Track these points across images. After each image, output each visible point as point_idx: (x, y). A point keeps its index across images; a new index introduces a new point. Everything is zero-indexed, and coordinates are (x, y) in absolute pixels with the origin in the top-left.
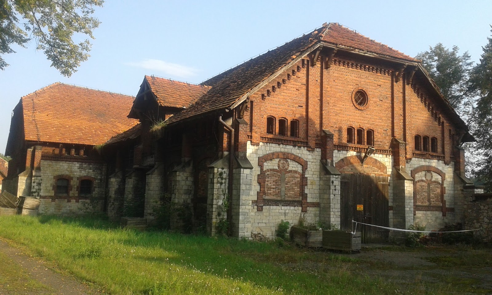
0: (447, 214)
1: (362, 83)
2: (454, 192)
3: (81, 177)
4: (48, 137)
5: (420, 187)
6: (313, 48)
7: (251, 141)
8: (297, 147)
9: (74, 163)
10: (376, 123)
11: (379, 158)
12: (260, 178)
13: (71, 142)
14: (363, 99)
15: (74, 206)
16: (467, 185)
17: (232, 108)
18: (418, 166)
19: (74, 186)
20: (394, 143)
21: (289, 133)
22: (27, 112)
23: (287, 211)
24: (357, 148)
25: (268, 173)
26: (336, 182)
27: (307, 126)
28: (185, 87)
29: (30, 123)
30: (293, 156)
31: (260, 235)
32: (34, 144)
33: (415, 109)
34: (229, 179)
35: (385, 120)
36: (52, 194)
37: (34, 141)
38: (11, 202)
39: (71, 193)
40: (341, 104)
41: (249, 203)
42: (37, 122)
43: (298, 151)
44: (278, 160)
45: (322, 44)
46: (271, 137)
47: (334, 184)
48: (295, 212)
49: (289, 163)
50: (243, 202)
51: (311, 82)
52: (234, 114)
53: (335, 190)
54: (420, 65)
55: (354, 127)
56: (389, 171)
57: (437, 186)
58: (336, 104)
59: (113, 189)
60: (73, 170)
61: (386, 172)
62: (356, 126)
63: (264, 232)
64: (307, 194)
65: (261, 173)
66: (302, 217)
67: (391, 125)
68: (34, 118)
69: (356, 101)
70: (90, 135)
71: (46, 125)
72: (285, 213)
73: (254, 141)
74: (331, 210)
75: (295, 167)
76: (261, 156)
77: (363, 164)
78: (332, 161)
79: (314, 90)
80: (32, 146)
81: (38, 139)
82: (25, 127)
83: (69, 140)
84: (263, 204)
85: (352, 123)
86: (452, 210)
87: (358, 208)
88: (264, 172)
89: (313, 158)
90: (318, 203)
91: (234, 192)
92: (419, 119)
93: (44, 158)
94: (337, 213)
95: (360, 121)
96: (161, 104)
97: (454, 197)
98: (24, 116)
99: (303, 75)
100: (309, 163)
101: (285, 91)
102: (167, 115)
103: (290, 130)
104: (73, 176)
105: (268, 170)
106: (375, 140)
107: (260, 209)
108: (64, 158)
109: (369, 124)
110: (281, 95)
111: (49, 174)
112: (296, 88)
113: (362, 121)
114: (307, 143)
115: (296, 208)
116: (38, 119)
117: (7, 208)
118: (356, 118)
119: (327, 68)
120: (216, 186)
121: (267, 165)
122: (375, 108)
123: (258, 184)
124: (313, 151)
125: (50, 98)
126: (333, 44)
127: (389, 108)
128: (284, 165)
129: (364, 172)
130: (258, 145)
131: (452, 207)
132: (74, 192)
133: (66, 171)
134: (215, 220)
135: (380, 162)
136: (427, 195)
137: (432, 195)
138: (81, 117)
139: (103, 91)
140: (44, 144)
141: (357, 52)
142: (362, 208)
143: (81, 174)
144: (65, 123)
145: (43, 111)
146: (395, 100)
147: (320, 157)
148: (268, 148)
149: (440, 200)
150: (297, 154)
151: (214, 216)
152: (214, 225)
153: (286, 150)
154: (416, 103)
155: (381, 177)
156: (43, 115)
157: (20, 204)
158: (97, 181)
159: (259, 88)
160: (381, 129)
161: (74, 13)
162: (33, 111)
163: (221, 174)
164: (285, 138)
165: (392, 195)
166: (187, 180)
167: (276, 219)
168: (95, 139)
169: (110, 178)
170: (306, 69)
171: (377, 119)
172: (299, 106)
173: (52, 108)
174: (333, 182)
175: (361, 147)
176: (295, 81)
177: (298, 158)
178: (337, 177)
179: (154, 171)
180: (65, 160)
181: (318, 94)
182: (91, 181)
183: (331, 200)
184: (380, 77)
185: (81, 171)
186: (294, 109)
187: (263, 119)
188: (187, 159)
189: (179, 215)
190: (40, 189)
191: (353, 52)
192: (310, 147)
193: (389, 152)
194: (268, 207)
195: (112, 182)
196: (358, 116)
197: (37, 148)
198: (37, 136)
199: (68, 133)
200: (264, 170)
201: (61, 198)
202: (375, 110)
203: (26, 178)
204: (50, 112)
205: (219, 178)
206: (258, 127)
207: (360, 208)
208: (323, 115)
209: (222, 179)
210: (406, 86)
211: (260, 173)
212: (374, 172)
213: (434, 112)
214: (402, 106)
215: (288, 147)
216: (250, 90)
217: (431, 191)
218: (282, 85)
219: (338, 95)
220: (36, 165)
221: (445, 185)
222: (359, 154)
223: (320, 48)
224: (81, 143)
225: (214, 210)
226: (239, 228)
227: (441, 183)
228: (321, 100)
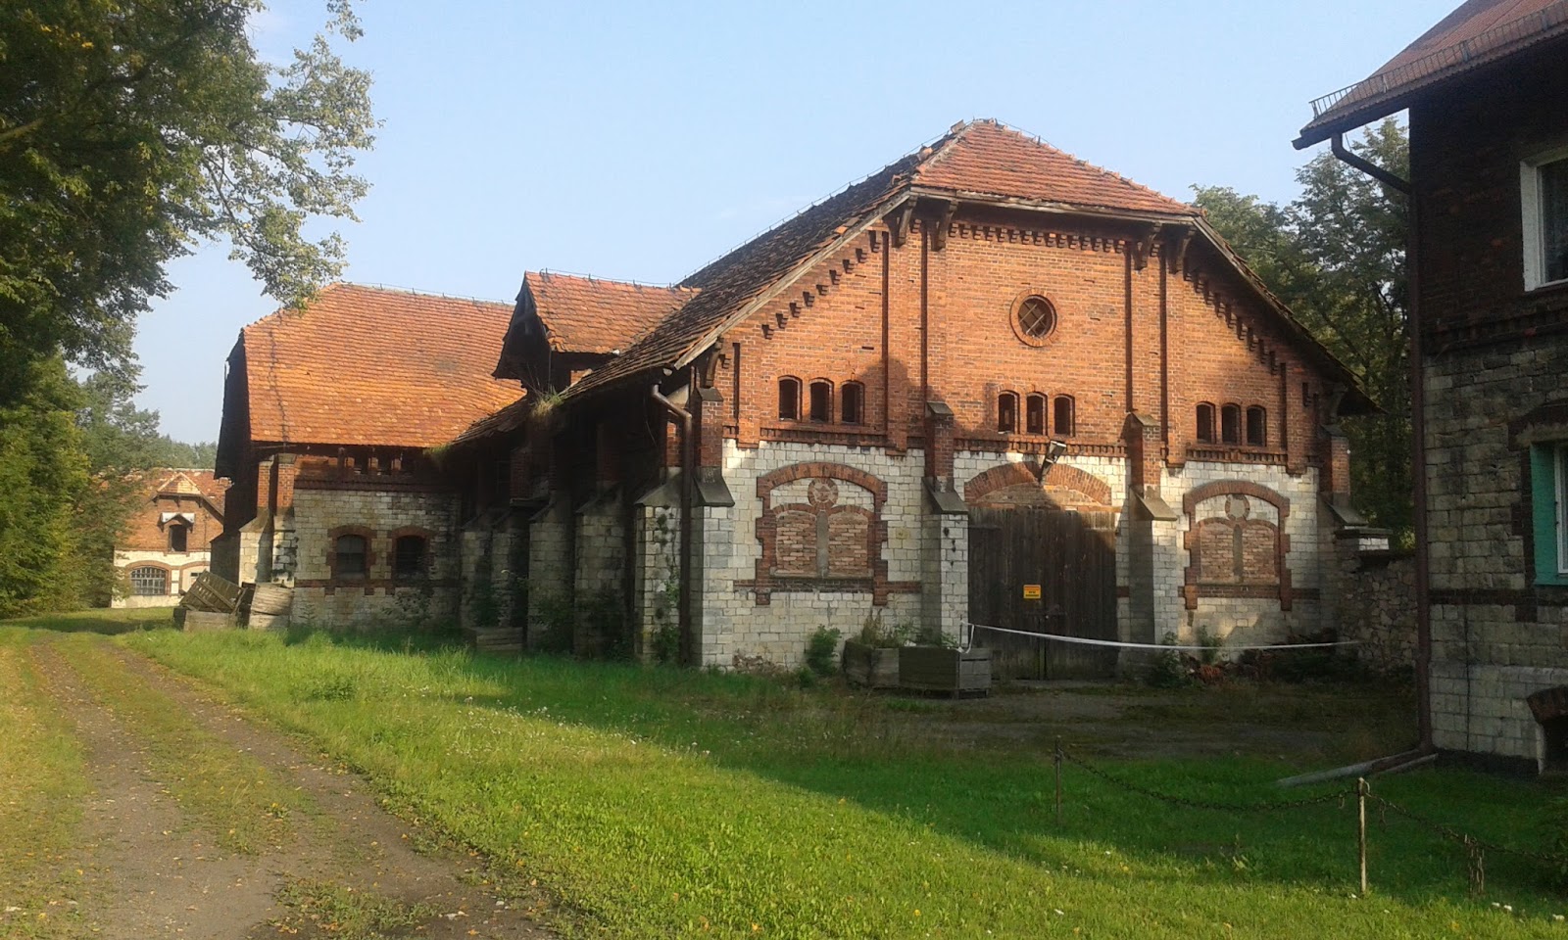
0: (1294, 606)
1: (1041, 277)
2: (1318, 547)
3: (397, 529)
4: (309, 430)
5: (1210, 536)
6: (892, 205)
7: (737, 440)
8: (859, 448)
9: (378, 495)
10: (1081, 379)
11: (1090, 467)
12: (761, 528)
13: (366, 442)
14: (1044, 320)
15: (380, 602)
16: (1346, 528)
17: (678, 366)
18: (1206, 482)
19: (381, 552)
20: (1133, 425)
21: (838, 416)
22: (255, 368)
23: (834, 605)
24: (1026, 443)
25: (784, 514)
26: (957, 531)
27: (886, 395)
28: (626, 294)
29: (263, 397)
30: (848, 472)
31: (761, 662)
32: (274, 450)
33: (1196, 334)
34: (682, 531)
35: (1106, 369)
36: (326, 574)
37: (274, 443)
38: (221, 597)
39: (374, 571)
40: (979, 336)
41: (727, 587)
42: (280, 394)
43: (862, 458)
44: (808, 482)
45: (915, 192)
46: (787, 427)
47: (951, 537)
48: (855, 605)
49: (837, 490)
50: (712, 584)
51: (893, 286)
52: (693, 376)
53: (954, 550)
54: (1201, 222)
55: (1016, 391)
56: (1119, 498)
57: (1265, 532)
58: (966, 335)
59: (472, 559)
60: (376, 512)
61: (1110, 500)
62: (1022, 387)
63: (775, 654)
64: (886, 562)
65: (764, 516)
66: (874, 618)
67: (1125, 381)
68: (273, 383)
69: (1025, 325)
70: (418, 422)
71: (304, 400)
72: (829, 609)
73: (745, 438)
74: (943, 599)
75: (854, 498)
76: (763, 473)
77: (1042, 483)
78: (951, 480)
79: (903, 306)
80: (270, 455)
81: (284, 437)
82: (251, 406)
83: (361, 437)
84: (769, 589)
85: (1011, 381)
86: (1311, 595)
87: (1026, 593)
88: (772, 511)
89: (902, 473)
90: (918, 583)
91: (694, 561)
92: (1209, 361)
93: (301, 484)
94: (958, 607)
95: (1036, 375)
96: (556, 348)
97: (1319, 561)
98: (249, 377)
99: (874, 270)
100: (890, 486)
101: (825, 313)
102: (576, 371)
103: (840, 406)
104: (377, 528)
105: (782, 508)
106: (1077, 422)
107: (763, 601)
108: (353, 482)
109: (1060, 382)
110: (815, 324)
111: (315, 525)
112: (854, 304)
113: (1041, 376)
114: (885, 436)
115: (859, 596)
116: (284, 384)
117: (210, 613)
118: (1023, 367)
119: (937, 248)
120: (651, 548)
121: (779, 496)
122: (1077, 341)
123: (757, 541)
124: (903, 456)
125: (315, 327)
126: (946, 189)
127: (1117, 336)
128: (825, 493)
129: (1046, 503)
130: (755, 447)
131: (1313, 585)
132: (380, 569)
133: (359, 516)
134: (650, 626)
135: (1091, 477)
136: (1231, 556)
137: (1246, 557)
138: (395, 374)
139: (456, 299)
140: (300, 448)
141: (1012, 203)
142: (1038, 593)
143: (398, 522)
144: (353, 391)
145: (298, 362)
146: (1134, 316)
147: (922, 470)
148: (781, 455)
149: (1273, 569)
150: (860, 467)
151: (647, 619)
152: (646, 636)
153: (830, 458)
154: (1202, 320)
155: (1093, 513)
156: (300, 372)
157: (243, 601)
158: (437, 539)
159: (747, 313)
160: (1095, 392)
161: (308, 169)
162: (271, 365)
163: (662, 520)
164: (826, 428)
165: (1127, 559)
166: (610, 535)
167: (804, 624)
168: (428, 431)
169: (464, 531)
170: (881, 254)
171: (1082, 367)
172: (863, 348)
173: (320, 353)
174: (946, 531)
175: (1035, 441)
176: (854, 286)
177: (862, 474)
178: (958, 517)
179: (546, 513)
180: (355, 486)
181: (916, 315)
182: (423, 540)
183: (943, 575)
184: (1091, 260)
185: (396, 514)
186: (852, 355)
187: (768, 384)
188: (607, 484)
189: (590, 619)
190: (294, 564)
191: (1002, 205)
192: (893, 447)
193: (1116, 449)
194: (783, 595)
195: (468, 541)
196: (1030, 364)
197: (284, 460)
198: (281, 428)
199: (361, 418)
200: (772, 508)
201: (348, 584)
202: (1078, 344)
203: (258, 537)
204: (314, 365)
205: (657, 529)
206: (753, 404)
207: (1032, 592)
208: (928, 365)
209: (665, 531)
210: (1170, 278)
211: (760, 515)
212: (1075, 503)
213: (1255, 339)
214: (1156, 330)
215: (834, 449)
216: (725, 318)
217: (1245, 546)
218: (816, 300)
219: (971, 313)
220: (283, 502)
221: (1287, 531)
222: (1030, 459)
223: (910, 204)
224: (392, 443)
225: (647, 603)
226: (701, 644)
227: (1276, 524)
228: (924, 329)
